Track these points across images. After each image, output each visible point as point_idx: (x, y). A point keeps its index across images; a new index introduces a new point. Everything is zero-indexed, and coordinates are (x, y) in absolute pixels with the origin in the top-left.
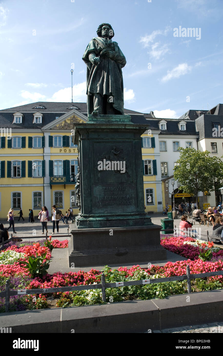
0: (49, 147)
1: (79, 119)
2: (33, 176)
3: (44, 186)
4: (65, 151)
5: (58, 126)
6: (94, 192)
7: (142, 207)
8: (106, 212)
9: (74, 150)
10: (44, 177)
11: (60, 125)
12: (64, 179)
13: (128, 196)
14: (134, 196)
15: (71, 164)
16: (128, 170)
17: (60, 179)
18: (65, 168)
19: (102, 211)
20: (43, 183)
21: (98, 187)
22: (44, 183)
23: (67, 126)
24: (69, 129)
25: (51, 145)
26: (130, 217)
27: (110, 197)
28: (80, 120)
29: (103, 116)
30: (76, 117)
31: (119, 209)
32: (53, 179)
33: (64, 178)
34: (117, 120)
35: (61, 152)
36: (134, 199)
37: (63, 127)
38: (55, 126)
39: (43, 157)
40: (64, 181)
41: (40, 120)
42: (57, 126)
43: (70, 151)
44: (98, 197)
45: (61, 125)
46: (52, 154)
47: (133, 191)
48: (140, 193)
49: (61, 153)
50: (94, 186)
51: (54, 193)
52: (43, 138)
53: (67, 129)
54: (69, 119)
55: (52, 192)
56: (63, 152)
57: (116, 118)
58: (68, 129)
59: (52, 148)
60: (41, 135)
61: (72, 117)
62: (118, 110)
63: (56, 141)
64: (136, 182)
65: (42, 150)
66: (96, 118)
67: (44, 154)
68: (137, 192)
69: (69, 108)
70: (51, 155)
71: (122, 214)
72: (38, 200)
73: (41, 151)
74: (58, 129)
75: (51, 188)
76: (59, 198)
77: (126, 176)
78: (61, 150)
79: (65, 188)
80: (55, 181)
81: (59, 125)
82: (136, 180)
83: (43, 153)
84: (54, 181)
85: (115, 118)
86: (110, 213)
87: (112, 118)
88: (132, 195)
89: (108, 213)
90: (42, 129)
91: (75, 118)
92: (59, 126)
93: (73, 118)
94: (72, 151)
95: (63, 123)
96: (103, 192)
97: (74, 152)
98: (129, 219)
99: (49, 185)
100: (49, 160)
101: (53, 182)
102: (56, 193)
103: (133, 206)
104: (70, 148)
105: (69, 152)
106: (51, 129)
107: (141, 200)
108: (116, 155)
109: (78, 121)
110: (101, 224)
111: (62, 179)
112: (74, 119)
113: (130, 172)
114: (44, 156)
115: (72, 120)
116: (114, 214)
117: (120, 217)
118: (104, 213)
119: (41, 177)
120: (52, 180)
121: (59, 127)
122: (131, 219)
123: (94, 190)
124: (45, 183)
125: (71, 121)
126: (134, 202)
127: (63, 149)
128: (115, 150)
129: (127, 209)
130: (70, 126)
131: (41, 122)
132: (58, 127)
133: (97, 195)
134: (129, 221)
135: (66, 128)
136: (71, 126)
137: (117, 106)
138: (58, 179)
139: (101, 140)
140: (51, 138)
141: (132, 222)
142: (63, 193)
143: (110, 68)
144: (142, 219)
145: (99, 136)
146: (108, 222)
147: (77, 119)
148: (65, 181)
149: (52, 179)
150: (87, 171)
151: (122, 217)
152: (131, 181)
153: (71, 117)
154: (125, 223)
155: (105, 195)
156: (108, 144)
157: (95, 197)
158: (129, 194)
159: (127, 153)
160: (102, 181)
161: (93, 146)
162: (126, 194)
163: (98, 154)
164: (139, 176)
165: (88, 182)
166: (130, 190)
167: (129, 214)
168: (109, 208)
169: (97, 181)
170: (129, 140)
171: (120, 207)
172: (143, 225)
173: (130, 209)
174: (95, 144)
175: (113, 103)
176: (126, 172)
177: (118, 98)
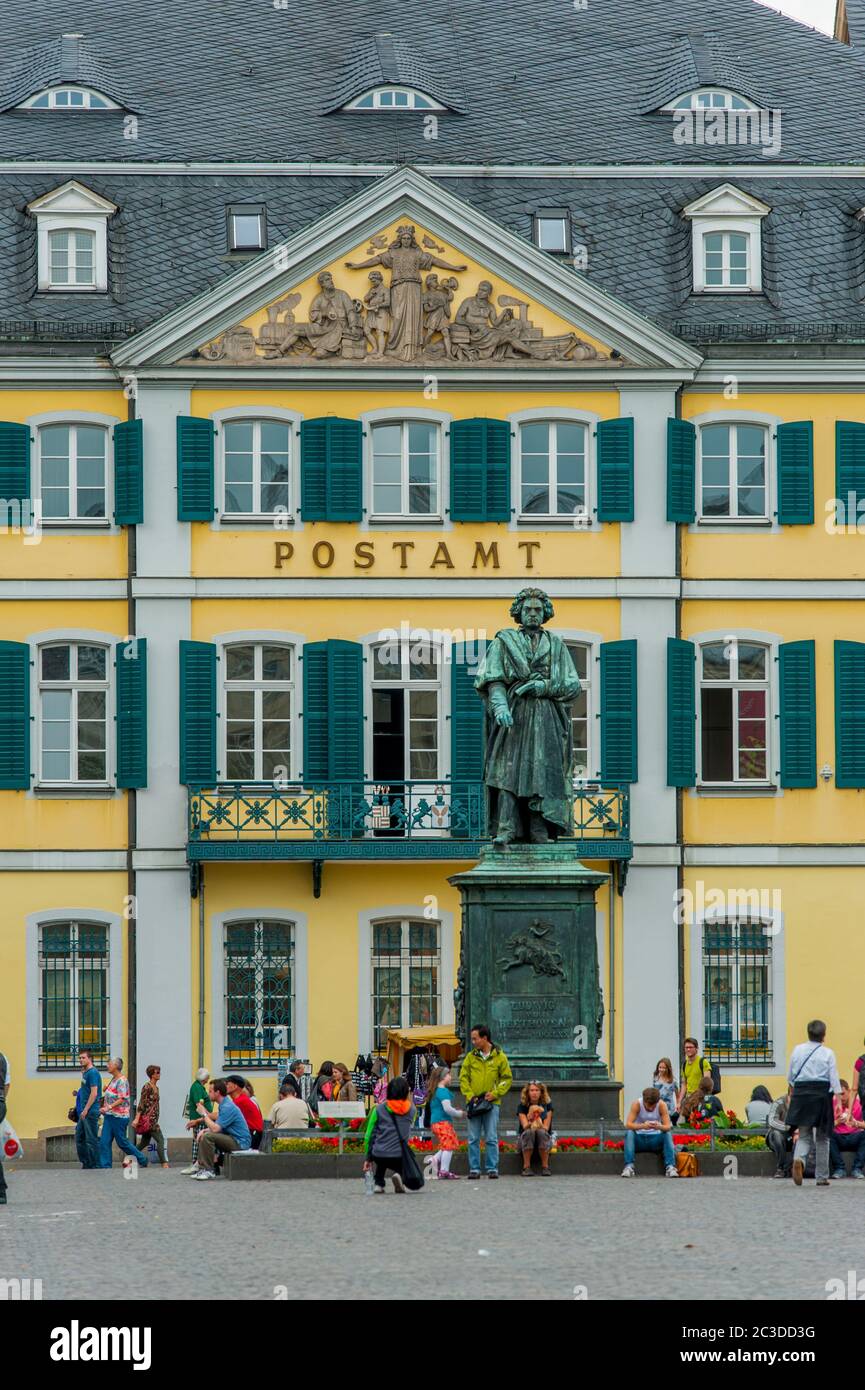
0: (181, 519)
1: (451, 257)
2: (33, 783)
3: (132, 874)
4: (324, 558)
5: (256, 323)
6: (493, 1011)
8: (516, 1051)
9: (403, 547)
10: (132, 792)
11: (281, 318)
12: (309, 817)
13: (561, 1020)
14: (572, 1021)
15: (369, 682)
16: (562, 968)
17: (276, 811)
18: (316, 714)
20: (122, 841)
21: (500, 1001)
22: (132, 846)
23: (339, 329)
24: (360, 353)
25: (195, 505)
26: (563, 1064)
27: (524, 1021)
28: (464, 268)
29: (515, 850)
30: (426, 240)
31: (542, 1047)
32: (219, 813)
33: (309, 808)
34: (547, 856)
35: (284, 563)
36: (572, 1028)
37: (302, 338)
38: (231, 323)
39: (124, 607)
40: (310, 835)
41: (85, 257)
42: (245, 324)
43: (364, 561)
44: (501, 1021)
45: (290, 316)
46: (205, 589)
47: (571, 1012)
48: (586, 1017)
49: (284, 573)
50: (493, 998)
51: (217, 937)
52: (129, 438)
53: (334, 354)
54: (360, 257)
55: (202, 923)
56: (301, 564)
57: (544, 853)
58: (346, 353)
59: (204, 528)
60: (107, 410)
61: (391, 235)
62: (555, 822)
63: (239, 468)
64: (579, 992)
65: (116, 539)
67: (139, 589)
68: (580, 1013)
69: (352, 106)
70: (193, 599)
71: (546, 1056)
72: (82, 991)
73: (101, 552)
74: (262, 353)
75: (196, 891)
76: (259, 977)
77: (557, 980)
78: (283, 553)
79: (317, 894)
80: (238, 828)
81: (265, 320)
82: (579, 988)
83: (122, 570)
84: (220, 831)
86: (523, 1053)
87: (536, 853)
88: (569, 1019)
89: (519, 1054)
90: (118, 358)
91: (413, 245)
92: (272, 324)
93: (398, 245)
94: (386, 560)
95: (308, 293)
96: (511, 1013)
97: (404, 566)
98: (559, 1068)
99: (180, 859)
100: (182, 643)
101: (213, 836)
102: (239, 936)
103: (570, 1042)
104: (363, 532)
105: (358, 566)
106: (196, 355)
108: (537, 936)
109: (442, 275)
111: (295, 813)
112: (406, 257)
113: (566, 972)
114: (132, 602)
115: (387, 267)
116: (530, 1056)
119: (110, 791)
120: (205, 817)
121: (270, 332)
122: (563, 1067)
123: (493, 1007)
124: (140, 844)
125: (376, 280)
127: (304, 537)
128: (538, 926)
129: (556, 1047)
130: (367, 330)
131: (100, 280)
132: (257, 335)
133: (499, 1018)
135: (331, 341)
136: (374, 330)
137: (551, 814)
138: (257, 813)
139: (510, 907)
140: (195, 437)
141: (565, 1071)
142: (298, 936)
143: (537, 729)
144: (586, 1067)
145: (505, 898)
147: (434, 252)
148: (319, 833)
149: (205, 809)
151: (545, 1062)
152: (569, 990)
153: (377, 242)
154: (552, 1073)
155: (514, 1017)
156: (523, 914)
157: (495, 1022)
158: (563, 1017)
159: (561, 933)
160: (509, 989)
161: (492, 918)
162: (557, 1018)
163: (503, 936)
164: (585, 980)
165: (481, 990)
166: (566, 1008)
167: (561, 1056)
168: (521, 1045)
169: (499, 990)
170: (568, 907)
171: (543, 1042)
172: (587, 1079)
173: (564, 1047)
174: (496, 914)
175: (541, 813)
176: (559, 972)
177: (555, 795)
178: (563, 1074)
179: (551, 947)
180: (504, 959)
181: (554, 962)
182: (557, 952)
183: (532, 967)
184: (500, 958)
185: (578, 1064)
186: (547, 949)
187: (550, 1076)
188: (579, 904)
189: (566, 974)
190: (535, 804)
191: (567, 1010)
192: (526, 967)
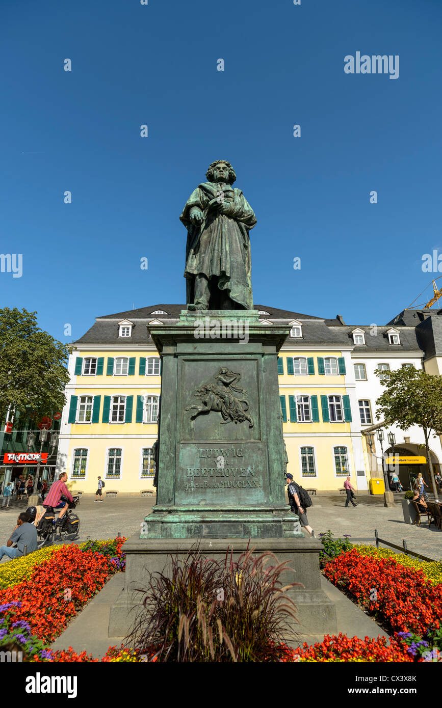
2: (143, 422)
6: (180, 458)
7: (280, 495)
8: (203, 503)
13: (249, 468)
14: (262, 469)
16: (250, 414)
19: (195, 501)
21: (188, 448)
26: (252, 517)
27: (212, 469)
31: (231, 498)
36: (261, 476)
44: (189, 469)
47: (259, 459)
48: (276, 464)
50: (181, 445)
57: (231, 316)
62: (239, 302)
64: (267, 438)
66: (193, 316)
68: (268, 461)
71: (236, 508)
77: (245, 427)
82: (267, 435)
85: (229, 316)
86: (212, 505)
87: (224, 317)
88: (258, 466)
89: (206, 505)
96: (199, 460)
98: (249, 522)
103: (260, 492)
107: (277, 478)
108: (226, 385)
110: (189, 530)
113: (254, 419)
116: (218, 508)
117: (231, 516)
118: (198, 505)
122: (254, 522)
123: (181, 454)
126: (261, 483)
129: (248, 498)
133: (187, 466)
134: (250, 525)
137: (237, 296)
139: (200, 357)
141: (256, 528)
144: (279, 521)
145: (195, 348)
146: (204, 525)
150: (169, 416)
151: (235, 516)
152: (257, 436)
154: (241, 529)
155: (202, 464)
156: (212, 363)
157: (183, 470)
158: (252, 465)
159: (248, 380)
160: (198, 437)
161: (182, 368)
162: (246, 465)
163: (192, 384)
164: (272, 427)
165: (170, 437)
166: (255, 455)
167: (251, 509)
168: (209, 495)
169: (188, 437)
170: (253, 357)
171: (232, 492)
172: (281, 536)
173: (254, 498)
174: (187, 363)
175: (228, 291)
176: (247, 419)
177: (238, 282)
178: (254, 530)
179: (238, 394)
180: (192, 406)
181: (241, 407)
182: (244, 399)
183: (220, 413)
184: (189, 405)
185: (269, 517)
186: (235, 396)
187: (240, 532)
188: (263, 355)
189: (254, 420)
190: (223, 284)
191: (256, 457)
192: (212, 413)
